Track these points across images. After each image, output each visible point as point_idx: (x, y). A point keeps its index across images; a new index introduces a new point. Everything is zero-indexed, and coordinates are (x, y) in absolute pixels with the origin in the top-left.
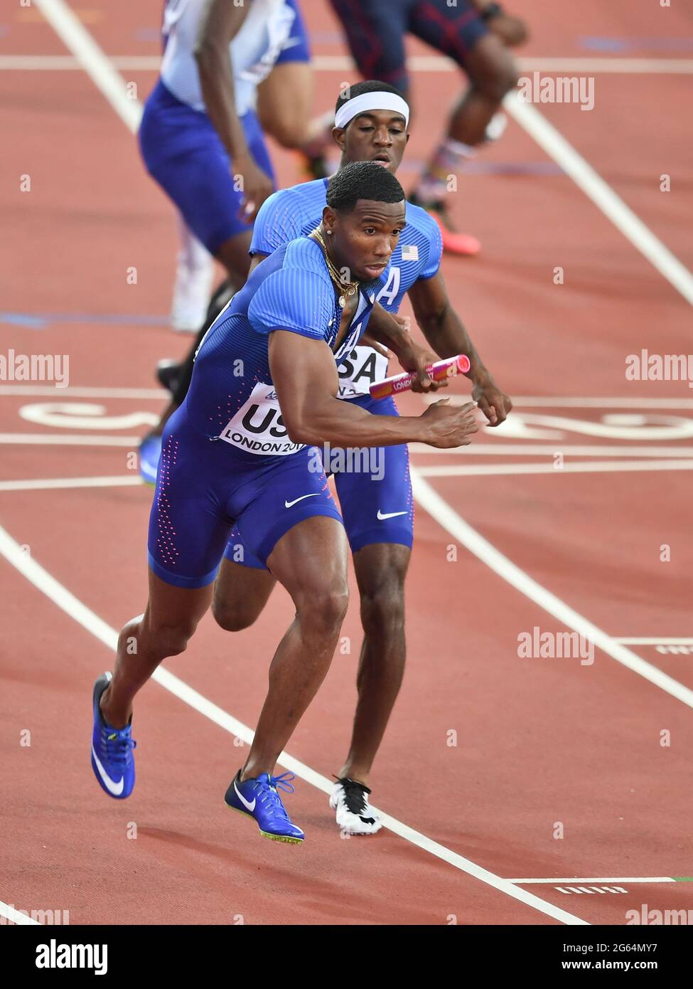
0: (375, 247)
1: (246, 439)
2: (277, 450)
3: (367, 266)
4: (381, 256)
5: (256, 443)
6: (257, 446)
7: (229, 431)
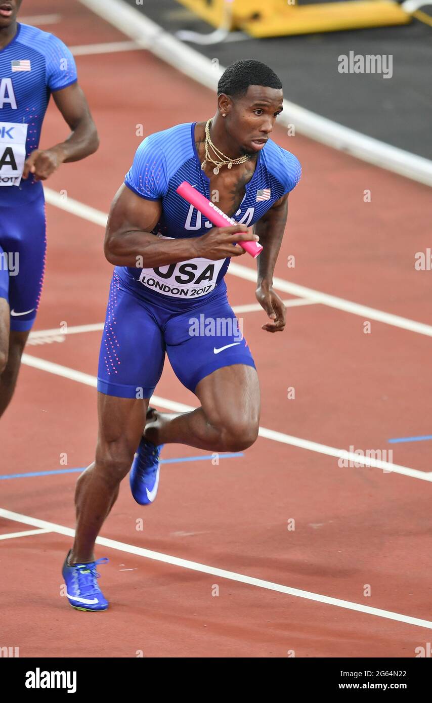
0: (260, 125)
1: (158, 283)
2: (186, 294)
3: (253, 141)
4: (265, 132)
5: (166, 286)
6: (167, 289)
7: (144, 277)
